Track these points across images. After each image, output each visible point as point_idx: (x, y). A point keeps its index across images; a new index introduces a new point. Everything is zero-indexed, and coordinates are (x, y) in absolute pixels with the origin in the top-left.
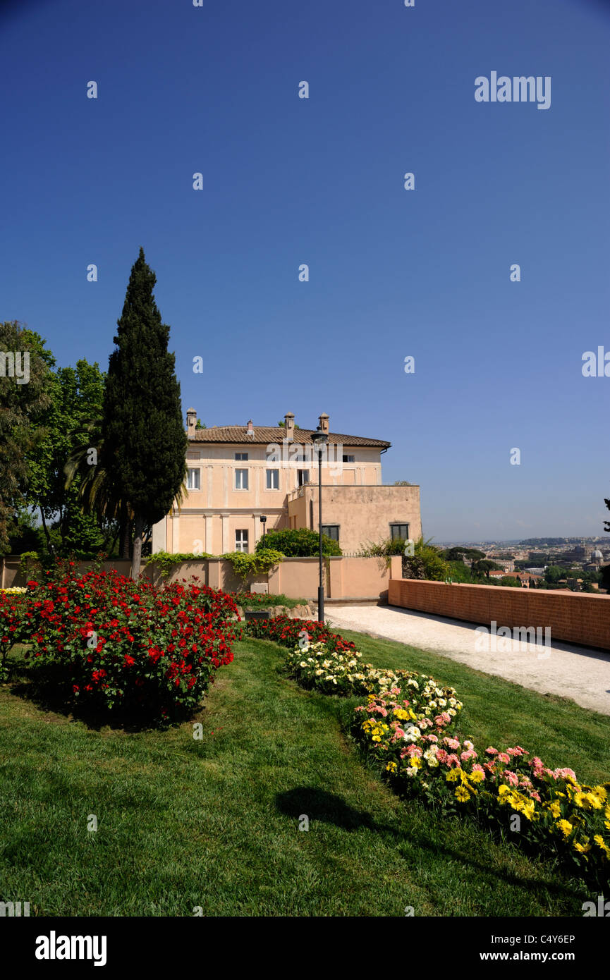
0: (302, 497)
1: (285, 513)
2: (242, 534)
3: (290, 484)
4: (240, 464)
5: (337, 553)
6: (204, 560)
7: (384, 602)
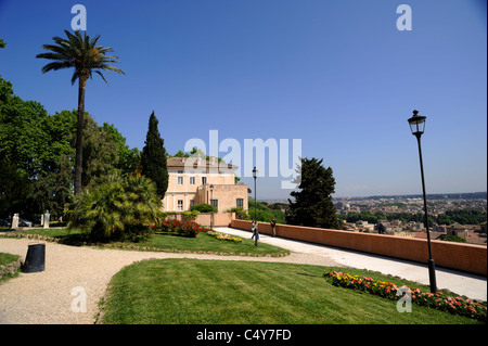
0: (204, 189)
1: (197, 194)
2: (180, 202)
3: (199, 183)
4: (180, 175)
5: (216, 211)
6: (175, 214)
7: (230, 226)
